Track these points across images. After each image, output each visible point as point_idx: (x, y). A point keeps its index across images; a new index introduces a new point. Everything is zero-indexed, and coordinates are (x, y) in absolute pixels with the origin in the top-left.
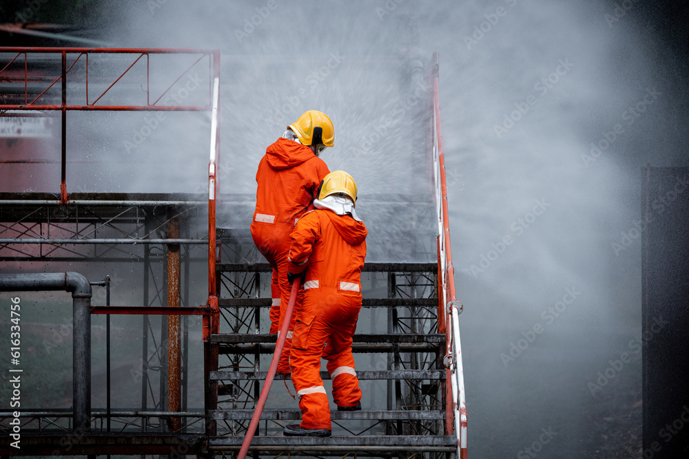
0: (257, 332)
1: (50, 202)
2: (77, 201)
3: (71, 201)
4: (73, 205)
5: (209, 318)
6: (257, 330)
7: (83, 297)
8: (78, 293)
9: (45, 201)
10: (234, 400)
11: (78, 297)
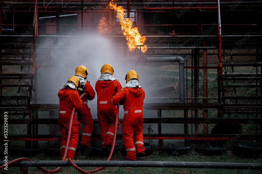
0: (233, 74)
1: (169, 36)
2: (177, 36)
3: (176, 36)
4: (177, 37)
5: (219, 70)
6: (233, 73)
7: (182, 64)
8: (181, 63)
9: (168, 36)
10: (227, 94)
11: (181, 64)
